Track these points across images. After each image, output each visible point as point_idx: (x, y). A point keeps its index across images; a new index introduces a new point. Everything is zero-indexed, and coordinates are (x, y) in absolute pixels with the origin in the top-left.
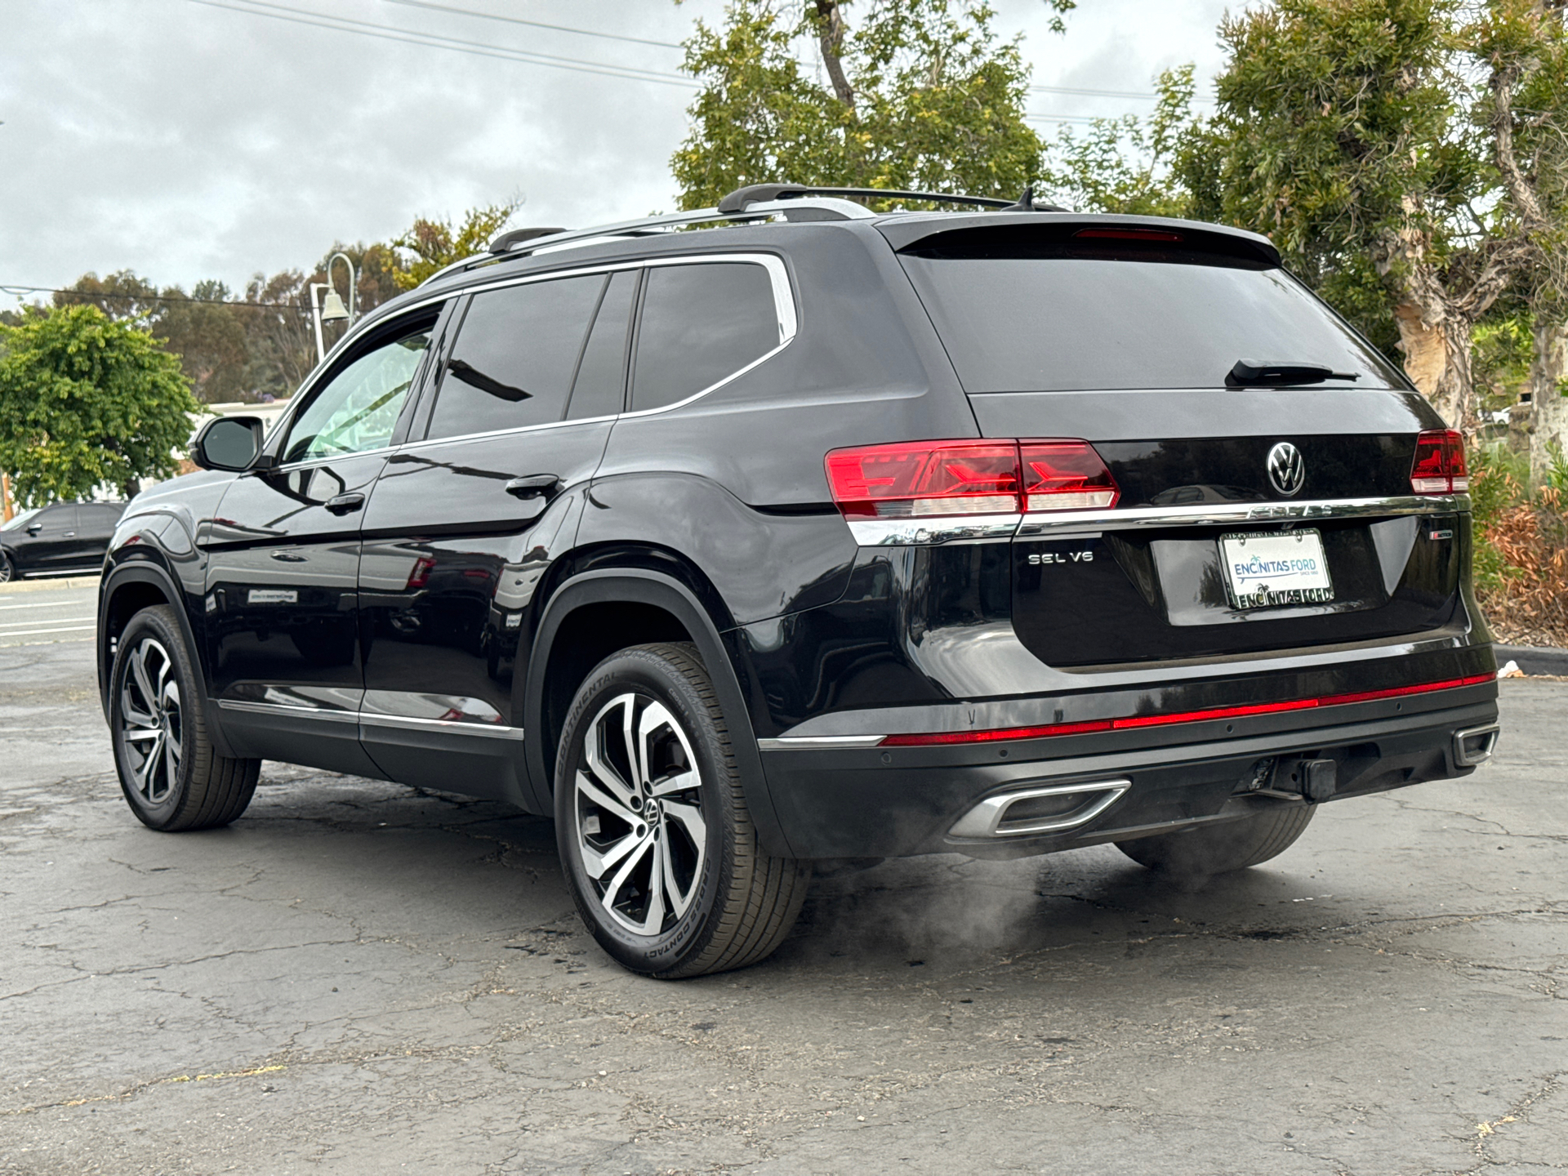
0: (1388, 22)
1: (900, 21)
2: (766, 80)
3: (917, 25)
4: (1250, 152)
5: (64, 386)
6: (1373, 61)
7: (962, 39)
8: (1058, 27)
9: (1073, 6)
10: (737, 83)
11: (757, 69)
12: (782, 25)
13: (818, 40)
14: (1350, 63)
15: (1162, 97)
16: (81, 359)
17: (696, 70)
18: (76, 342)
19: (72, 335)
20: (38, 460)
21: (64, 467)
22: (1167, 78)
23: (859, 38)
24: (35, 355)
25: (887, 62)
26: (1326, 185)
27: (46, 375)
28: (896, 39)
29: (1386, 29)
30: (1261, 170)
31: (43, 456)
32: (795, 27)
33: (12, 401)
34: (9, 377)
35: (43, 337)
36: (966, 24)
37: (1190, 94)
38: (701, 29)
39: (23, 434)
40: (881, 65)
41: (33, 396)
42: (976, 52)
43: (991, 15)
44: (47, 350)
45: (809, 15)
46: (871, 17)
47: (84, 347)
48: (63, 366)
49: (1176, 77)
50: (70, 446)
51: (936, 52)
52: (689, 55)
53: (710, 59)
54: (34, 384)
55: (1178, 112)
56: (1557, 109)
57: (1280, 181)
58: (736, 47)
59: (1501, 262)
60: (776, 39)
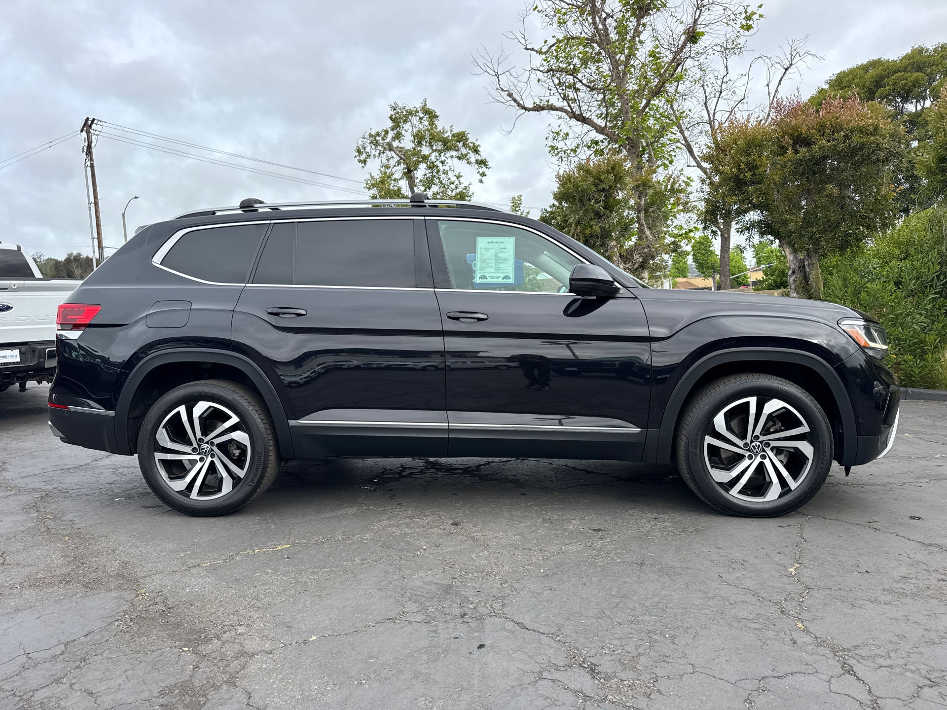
0: (612, 175)
1: (434, 177)
2: (392, 193)
3: (439, 178)
4: (567, 215)
6: (608, 187)
7: (453, 183)
8: (481, 181)
9: (486, 175)
10: (383, 193)
11: (389, 189)
12: (397, 176)
13: (407, 182)
14: (600, 187)
15: (512, 204)
17: (369, 189)
22: (514, 198)
23: (421, 181)
25: (429, 189)
26: (591, 227)
28: (432, 182)
29: (612, 177)
30: (571, 221)
32: (400, 177)
36: (454, 179)
37: (521, 204)
38: (371, 176)
40: (428, 190)
42: (457, 188)
43: (461, 176)
45: (404, 174)
46: (425, 175)
49: (517, 198)
51: (444, 187)
52: (367, 184)
53: (373, 185)
55: (517, 209)
56: (658, 206)
57: (576, 226)
58: (382, 182)
59: (641, 253)
60: (394, 180)
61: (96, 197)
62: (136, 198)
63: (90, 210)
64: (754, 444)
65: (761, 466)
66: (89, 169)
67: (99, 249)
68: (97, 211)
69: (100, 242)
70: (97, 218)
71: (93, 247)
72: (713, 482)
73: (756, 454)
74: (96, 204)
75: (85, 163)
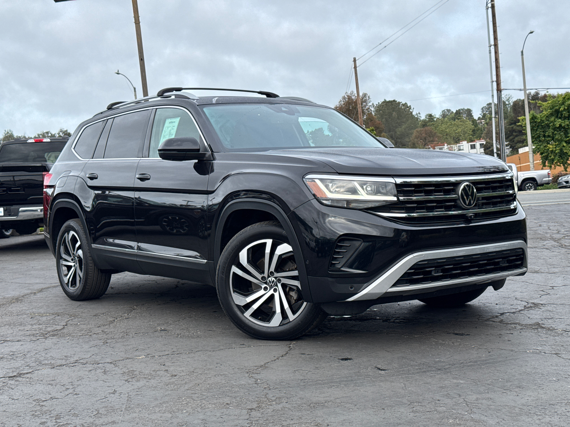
5: (558, 122)
16: (565, 112)
18: (563, 106)
19: (563, 103)
20: (548, 149)
21: (556, 152)
24: (549, 112)
27: (552, 119)
31: (550, 148)
33: (541, 129)
34: (540, 120)
35: (552, 106)
39: (544, 140)
41: (548, 126)
44: (554, 110)
47: (566, 108)
48: (559, 115)
50: (560, 144)
54: (548, 122)
61: (496, 39)
62: (531, 33)
63: (490, 53)
64: (270, 279)
65: (272, 297)
66: (490, 10)
67: (497, 92)
68: (496, 53)
69: (498, 84)
70: (497, 60)
71: (492, 91)
72: (233, 303)
73: (271, 287)
74: (496, 45)
75: (487, 5)
